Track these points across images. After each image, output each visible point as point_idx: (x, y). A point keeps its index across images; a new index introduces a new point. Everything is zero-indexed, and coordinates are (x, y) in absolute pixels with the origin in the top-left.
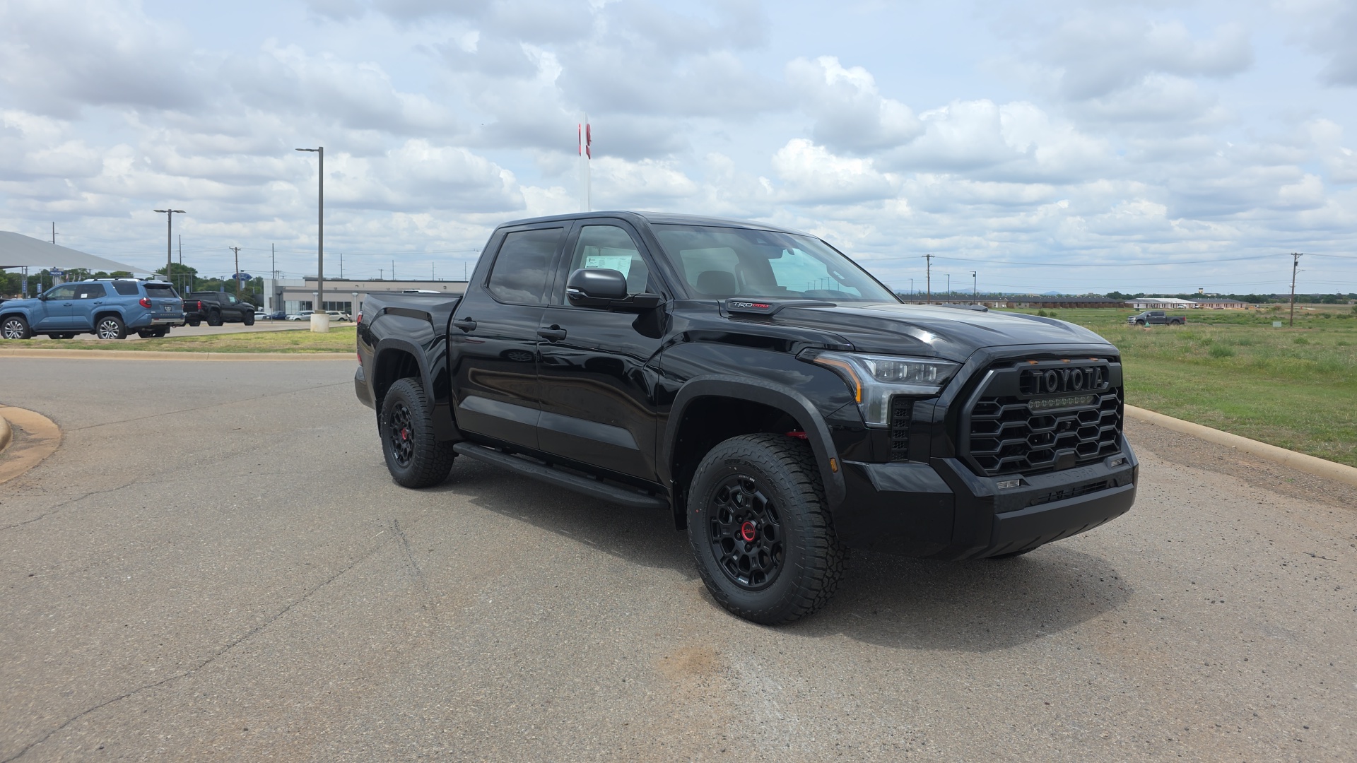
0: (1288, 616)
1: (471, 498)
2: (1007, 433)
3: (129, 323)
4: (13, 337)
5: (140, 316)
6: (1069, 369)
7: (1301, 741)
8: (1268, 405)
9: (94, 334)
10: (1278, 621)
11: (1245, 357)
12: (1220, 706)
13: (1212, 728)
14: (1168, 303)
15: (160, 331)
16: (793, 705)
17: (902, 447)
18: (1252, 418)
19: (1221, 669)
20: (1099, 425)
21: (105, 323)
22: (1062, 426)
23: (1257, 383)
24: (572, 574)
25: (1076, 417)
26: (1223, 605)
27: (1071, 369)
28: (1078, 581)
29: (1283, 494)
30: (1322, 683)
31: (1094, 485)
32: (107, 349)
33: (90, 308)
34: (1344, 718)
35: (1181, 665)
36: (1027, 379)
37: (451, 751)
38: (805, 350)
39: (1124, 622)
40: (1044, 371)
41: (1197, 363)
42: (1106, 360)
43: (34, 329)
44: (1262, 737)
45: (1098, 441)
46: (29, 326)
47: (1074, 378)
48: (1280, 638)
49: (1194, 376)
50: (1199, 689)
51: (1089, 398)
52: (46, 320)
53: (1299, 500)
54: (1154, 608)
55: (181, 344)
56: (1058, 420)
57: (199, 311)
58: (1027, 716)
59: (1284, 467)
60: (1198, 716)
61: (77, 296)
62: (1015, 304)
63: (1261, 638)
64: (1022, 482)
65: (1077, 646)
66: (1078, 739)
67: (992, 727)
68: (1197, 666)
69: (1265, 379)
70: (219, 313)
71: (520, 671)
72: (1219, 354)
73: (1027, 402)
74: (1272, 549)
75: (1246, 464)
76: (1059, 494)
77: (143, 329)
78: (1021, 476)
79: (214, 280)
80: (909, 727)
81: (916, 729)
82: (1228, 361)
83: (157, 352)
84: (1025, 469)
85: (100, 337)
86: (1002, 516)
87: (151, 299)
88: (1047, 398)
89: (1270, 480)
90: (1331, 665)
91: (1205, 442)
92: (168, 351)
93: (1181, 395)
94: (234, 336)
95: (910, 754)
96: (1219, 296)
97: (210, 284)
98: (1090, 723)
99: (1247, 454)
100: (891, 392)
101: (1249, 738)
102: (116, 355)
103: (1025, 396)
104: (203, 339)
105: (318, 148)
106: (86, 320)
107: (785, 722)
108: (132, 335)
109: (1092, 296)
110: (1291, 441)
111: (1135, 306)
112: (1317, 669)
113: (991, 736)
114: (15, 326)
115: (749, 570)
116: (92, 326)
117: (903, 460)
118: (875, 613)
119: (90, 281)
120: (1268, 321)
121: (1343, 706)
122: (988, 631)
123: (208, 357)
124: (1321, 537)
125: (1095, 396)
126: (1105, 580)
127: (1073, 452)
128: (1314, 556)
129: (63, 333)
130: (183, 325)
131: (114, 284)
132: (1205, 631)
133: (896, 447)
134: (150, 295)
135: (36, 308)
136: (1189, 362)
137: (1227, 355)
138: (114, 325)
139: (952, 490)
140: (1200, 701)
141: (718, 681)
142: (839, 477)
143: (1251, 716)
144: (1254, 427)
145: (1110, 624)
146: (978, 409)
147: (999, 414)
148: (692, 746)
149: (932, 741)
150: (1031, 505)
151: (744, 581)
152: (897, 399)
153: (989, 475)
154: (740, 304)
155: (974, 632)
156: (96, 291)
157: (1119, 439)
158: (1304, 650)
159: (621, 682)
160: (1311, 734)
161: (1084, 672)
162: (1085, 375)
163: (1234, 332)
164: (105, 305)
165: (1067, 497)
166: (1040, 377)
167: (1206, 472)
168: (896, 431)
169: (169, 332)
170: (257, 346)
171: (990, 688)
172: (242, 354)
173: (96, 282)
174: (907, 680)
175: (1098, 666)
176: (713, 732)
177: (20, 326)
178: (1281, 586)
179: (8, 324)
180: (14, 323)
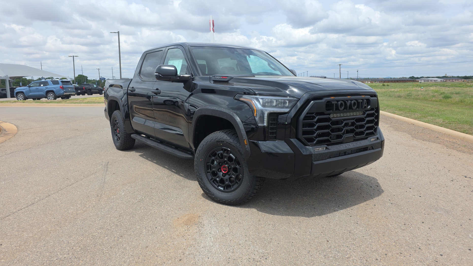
0: (448, 203)
1: (140, 154)
2: (319, 128)
3: (57, 94)
4: (21, 100)
5: (60, 92)
6: (350, 100)
7: (437, 262)
8: (462, 117)
9: (46, 98)
10: (442, 205)
11: (457, 98)
12: (405, 244)
13: (398, 254)
14: (432, 80)
15: (68, 97)
16: (219, 240)
17: (274, 134)
18: (454, 121)
19: (411, 226)
20: (365, 124)
21: (49, 94)
22: (346, 125)
23: (459, 108)
24: (160, 183)
25: (354, 121)
26: (420, 198)
27: (351, 100)
28: (361, 187)
29: (460, 151)
30: (454, 234)
31: (362, 149)
32: (48, 103)
33: (44, 90)
34: (461, 251)
35: (393, 224)
36: (329, 105)
37: (71, 257)
38: (237, 95)
39: (374, 205)
40: (338, 101)
41: (437, 101)
42: (369, 97)
43: (27, 97)
44: (419, 259)
45: (365, 131)
46: (25, 96)
47: (353, 104)
48: (441, 213)
49: (434, 106)
50: (398, 236)
51: (361, 113)
52: (30, 94)
53: (466, 154)
54: (390, 199)
55: (73, 101)
56: (345, 122)
57: (84, 90)
58: (317, 247)
59: (463, 141)
60: (393, 248)
61: (40, 86)
62: (373, 82)
63: (433, 213)
64: (326, 148)
65: (350, 215)
66: (335, 258)
67: (300, 251)
68: (400, 225)
69: (463, 107)
70: (91, 91)
71: (118, 223)
72: (447, 97)
73: (329, 114)
74: (449, 174)
75: (448, 139)
76: (345, 153)
77: (62, 96)
78: (326, 146)
79: (94, 80)
80: (264, 250)
81: (266, 252)
82: (449, 100)
83: (64, 104)
84: (328, 143)
85: (48, 99)
86: (315, 163)
87: (63, 86)
88: (340, 113)
89: (456, 146)
90: (461, 225)
91: (433, 131)
92: (68, 103)
93: (427, 113)
94: (92, 98)
95: (258, 263)
96: (453, 77)
97: (93, 81)
98: (343, 250)
99: (449, 135)
100: (268, 112)
101: (414, 259)
102: (51, 105)
103: (328, 112)
104: (81, 99)
105: (117, 32)
106: (43, 94)
107: (212, 247)
108: (58, 98)
109: (403, 78)
110: (468, 131)
111: (420, 81)
112: (454, 227)
113: (297, 256)
114: (21, 96)
115: (224, 184)
116: (45, 96)
117: (274, 140)
118: (271, 200)
119: (44, 80)
120: (471, 86)
121: (462, 245)
122: (315, 208)
123: (81, 105)
124: (471, 169)
125: (364, 112)
126: (372, 187)
127: (352, 135)
128: (466, 177)
129: (37, 98)
130: (75, 95)
131: (51, 81)
132: (409, 209)
133: (271, 134)
134: (63, 84)
135: (27, 90)
136: (434, 101)
137: (449, 98)
138: (52, 95)
139: (294, 152)
140: (397, 241)
141: (194, 228)
142: (247, 147)
143: (417, 249)
144: (454, 125)
145: (368, 206)
146: (306, 118)
147: (316, 120)
148: (169, 258)
149: (270, 257)
150: (330, 158)
151: (221, 188)
152: (271, 115)
153: (311, 145)
154: (217, 77)
155: (309, 209)
156: (45, 83)
157: (376, 130)
158: (450, 219)
159: (155, 228)
160: (443, 258)
161: (349, 227)
162: (358, 103)
163: (456, 90)
164: (49, 88)
165: (349, 154)
166: (336, 104)
167: (430, 143)
168: (271, 128)
169: (71, 97)
170: (98, 101)
171: (306, 233)
172: (92, 104)
173: (45, 81)
174: (272, 229)
175: (357, 224)
176: (181, 251)
177: (22, 96)
178: (448, 190)
179: (19, 95)
180: (20, 95)
